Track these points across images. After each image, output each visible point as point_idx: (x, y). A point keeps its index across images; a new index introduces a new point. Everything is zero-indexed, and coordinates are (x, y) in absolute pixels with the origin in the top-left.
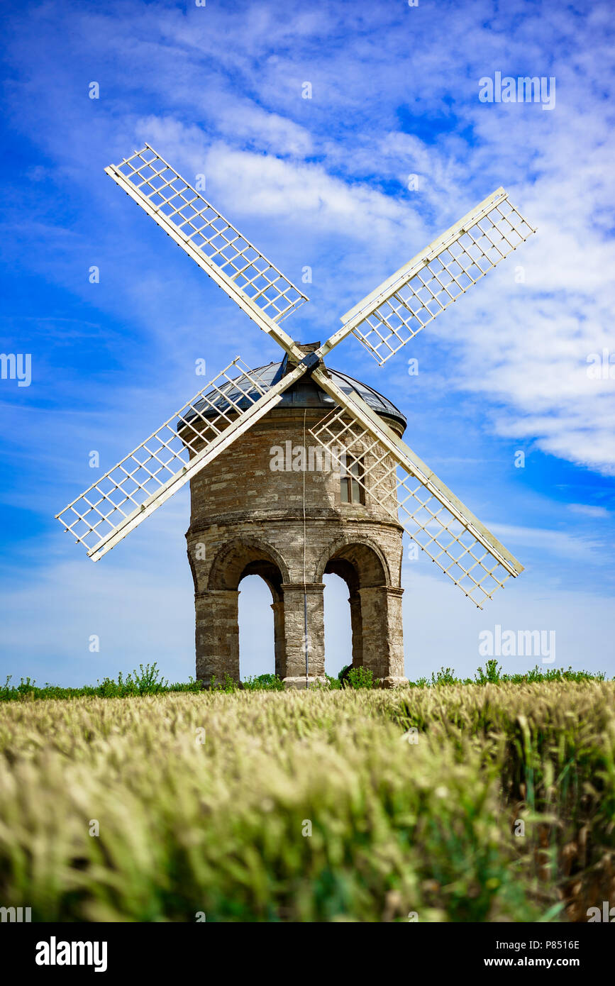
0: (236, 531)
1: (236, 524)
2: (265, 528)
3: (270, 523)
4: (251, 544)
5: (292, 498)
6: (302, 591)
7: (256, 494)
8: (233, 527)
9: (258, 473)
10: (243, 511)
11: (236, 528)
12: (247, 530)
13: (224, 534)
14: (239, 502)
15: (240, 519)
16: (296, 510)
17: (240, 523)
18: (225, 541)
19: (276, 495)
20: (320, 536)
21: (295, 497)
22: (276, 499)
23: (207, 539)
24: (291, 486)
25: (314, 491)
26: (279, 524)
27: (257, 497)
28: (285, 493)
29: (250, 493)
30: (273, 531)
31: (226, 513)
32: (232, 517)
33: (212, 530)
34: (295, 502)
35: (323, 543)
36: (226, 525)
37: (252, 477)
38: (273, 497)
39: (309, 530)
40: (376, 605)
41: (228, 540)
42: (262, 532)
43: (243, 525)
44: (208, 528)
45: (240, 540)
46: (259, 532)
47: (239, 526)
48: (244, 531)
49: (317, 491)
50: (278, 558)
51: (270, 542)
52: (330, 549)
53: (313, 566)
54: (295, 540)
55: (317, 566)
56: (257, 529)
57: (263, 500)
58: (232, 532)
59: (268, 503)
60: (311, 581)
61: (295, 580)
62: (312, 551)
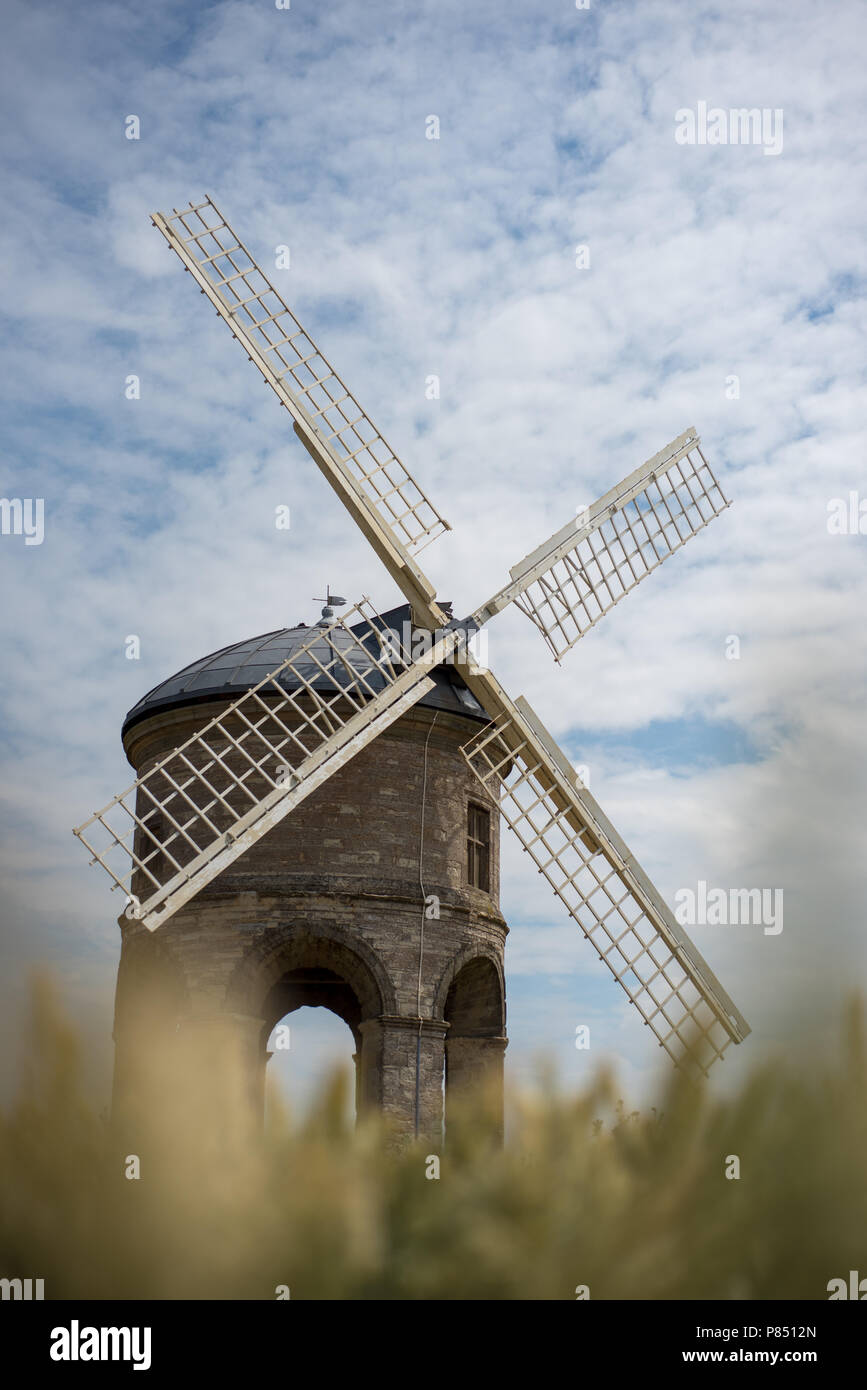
0: (298, 907)
1: (302, 896)
2: (357, 909)
3: (366, 903)
4: (327, 934)
5: (403, 862)
6: (414, 1032)
7: (340, 846)
8: (293, 900)
9: (346, 809)
10: (312, 873)
11: (301, 904)
12: (322, 910)
13: (272, 910)
14: (305, 857)
15: (310, 887)
16: (410, 884)
17: (310, 896)
18: (273, 925)
19: (376, 853)
20: (444, 937)
21: (406, 861)
22: (377, 859)
23: (228, 916)
24: (401, 842)
25: (435, 855)
26: (382, 905)
27: (342, 851)
28: (391, 851)
29: (328, 843)
30: (370, 917)
31: (274, 873)
32: (289, 881)
33: (241, 900)
34: (407, 870)
35: (447, 949)
36: (279, 896)
37: (335, 815)
38: (371, 856)
39: (428, 923)
41: (279, 924)
42: (351, 917)
43: (315, 900)
44: (234, 897)
45: (307, 926)
46: (344, 916)
47: (307, 900)
48: (315, 910)
49: (439, 856)
50: (377, 967)
51: (365, 936)
52: (455, 963)
53: (432, 988)
54: (407, 937)
55: (437, 989)
56: (341, 909)
57: (353, 859)
58: (289, 909)
59: (362, 866)
60: (426, 1012)
61: (405, 1010)
62: (431, 961)
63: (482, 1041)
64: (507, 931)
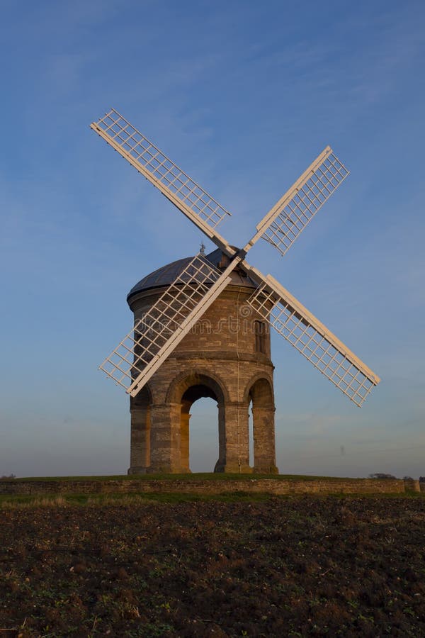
0: (191, 363)
1: (193, 359)
2: (213, 363)
3: (217, 360)
4: (202, 373)
6: (236, 407)
7: (206, 340)
8: (189, 361)
10: (196, 350)
12: (200, 364)
13: (181, 365)
14: (193, 344)
15: (196, 355)
16: (233, 353)
18: (182, 370)
19: (220, 342)
20: (247, 372)
21: (231, 344)
22: (220, 344)
24: (229, 337)
26: (223, 361)
27: (207, 342)
28: (225, 341)
29: (202, 339)
30: (218, 366)
32: (189, 354)
33: (171, 362)
34: (232, 347)
35: (249, 376)
36: (184, 359)
38: (218, 343)
39: (241, 367)
40: (264, 419)
41: (185, 370)
42: (211, 366)
43: (197, 360)
45: (195, 370)
46: (209, 366)
47: (195, 360)
48: (198, 364)
50: (222, 384)
51: (217, 373)
52: (252, 381)
53: (243, 391)
54: (233, 372)
55: (245, 390)
56: (207, 363)
57: (212, 344)
58: (188, 364)
59: (215, 347)
60: (242, 400)
61: (233, 399)
62: (242, 381)
63: (265, 409)
64: (274, 368)
